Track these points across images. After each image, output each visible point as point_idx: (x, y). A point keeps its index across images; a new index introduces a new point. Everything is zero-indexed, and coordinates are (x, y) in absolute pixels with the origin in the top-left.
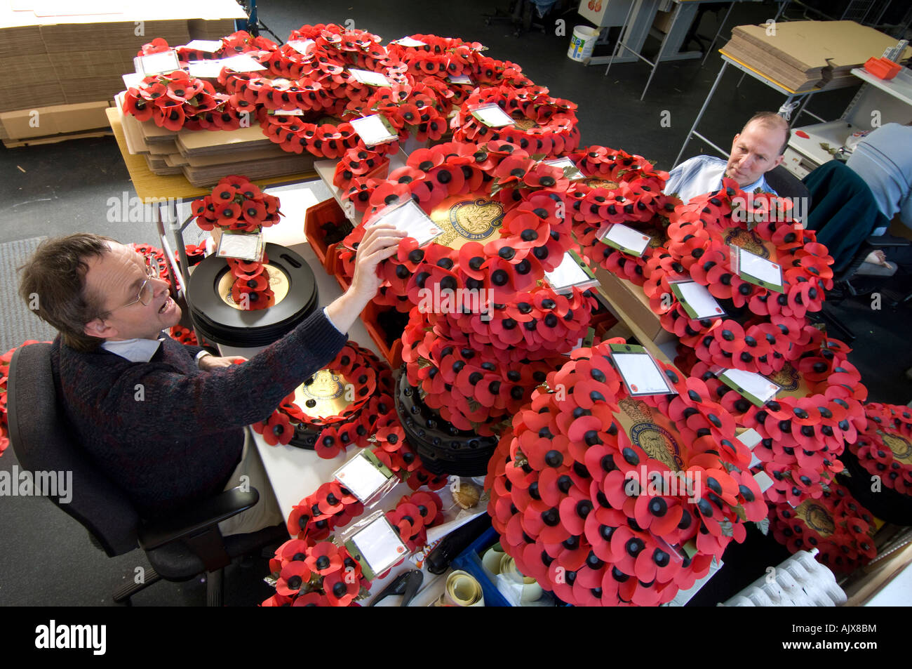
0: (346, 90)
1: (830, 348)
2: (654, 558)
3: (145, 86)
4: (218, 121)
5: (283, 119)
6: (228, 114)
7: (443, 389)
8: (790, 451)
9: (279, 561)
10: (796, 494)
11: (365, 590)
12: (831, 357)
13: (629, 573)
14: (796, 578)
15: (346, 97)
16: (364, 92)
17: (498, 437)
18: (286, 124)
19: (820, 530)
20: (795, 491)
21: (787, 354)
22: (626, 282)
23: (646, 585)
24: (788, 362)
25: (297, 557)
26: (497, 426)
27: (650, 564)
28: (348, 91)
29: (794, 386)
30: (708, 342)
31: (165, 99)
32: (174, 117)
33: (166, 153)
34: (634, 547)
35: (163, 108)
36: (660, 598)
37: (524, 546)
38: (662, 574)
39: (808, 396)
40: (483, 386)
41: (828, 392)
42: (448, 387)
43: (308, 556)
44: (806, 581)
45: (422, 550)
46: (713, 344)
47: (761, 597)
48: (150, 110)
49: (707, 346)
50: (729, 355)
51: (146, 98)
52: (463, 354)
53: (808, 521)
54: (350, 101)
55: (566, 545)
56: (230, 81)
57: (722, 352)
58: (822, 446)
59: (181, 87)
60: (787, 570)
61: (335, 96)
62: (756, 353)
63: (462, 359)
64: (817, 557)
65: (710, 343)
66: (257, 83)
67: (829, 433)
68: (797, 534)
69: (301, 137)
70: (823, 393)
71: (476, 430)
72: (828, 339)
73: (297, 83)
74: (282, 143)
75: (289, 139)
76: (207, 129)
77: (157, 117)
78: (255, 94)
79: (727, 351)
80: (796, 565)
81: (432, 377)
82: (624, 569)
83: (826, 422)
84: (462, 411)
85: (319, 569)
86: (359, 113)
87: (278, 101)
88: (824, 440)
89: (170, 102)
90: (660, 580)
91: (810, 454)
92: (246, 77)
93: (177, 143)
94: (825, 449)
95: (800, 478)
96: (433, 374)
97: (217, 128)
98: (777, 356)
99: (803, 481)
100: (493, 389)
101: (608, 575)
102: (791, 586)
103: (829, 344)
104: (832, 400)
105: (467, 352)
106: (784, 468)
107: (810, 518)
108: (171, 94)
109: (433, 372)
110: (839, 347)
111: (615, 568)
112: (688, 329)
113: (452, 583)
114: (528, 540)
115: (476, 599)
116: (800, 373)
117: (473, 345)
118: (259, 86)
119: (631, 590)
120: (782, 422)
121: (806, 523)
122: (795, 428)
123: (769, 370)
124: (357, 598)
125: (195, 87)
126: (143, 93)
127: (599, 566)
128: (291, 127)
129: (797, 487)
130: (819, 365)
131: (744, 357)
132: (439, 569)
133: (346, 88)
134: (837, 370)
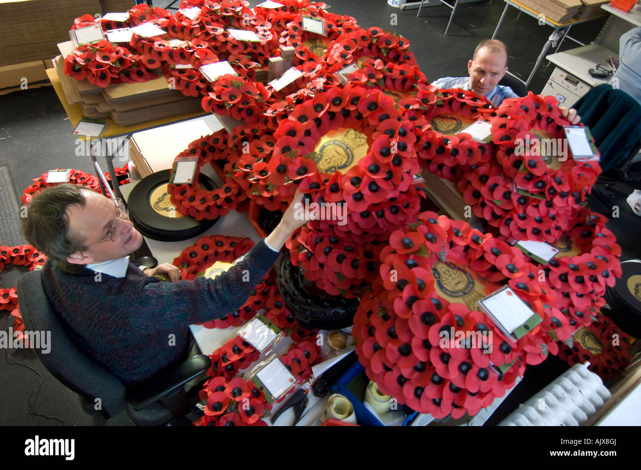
0: (228, 46)
1: (593, 220)
2: (478, 375)
3: (79, 53)
4: (134, 76)
5: (182, 71)
6: (141, 70)
7: (318, 267)
8: (567, 295)
9: (206, 392)
10: (573, 325)
11: (268, 411)
12: (594, 226)
13: (462, 386)
14: (575, 383)
15: (228, 51)
16: (242, 47)
17: (359, 299)
18: (184, 75)
19: (592, 349)
20: (572, 322)
21: (564, 226)
22: (445, 181)
23: (473, 395)
24: (564, 232)
25: (219, 389)
26: (358, 291)
27: (475, 379)
28: (229, 47)
29: (569, 248)
30: (508, 222)
31: (95, 63)
32: (103, 77)
33: (96, 102)
34: (464, 368)
35: (94, 70)
36: (483, 403)
37: (385, 373)
38: (484, 386)
39: (579, 255)
40: (346, 263)
41: (593, 251)
42: (322, 266)
43: (226, 387)
44: (581, 385)
45: (309, 381)
46: (512, 224)
47: (551, 398)
48: (84, 72)
49: (508, 225)
50: (524, 231)
51: (81, 63)
52: (331, 242)
53: (583, 343)
54: (231, 54)
55: (416, 369)
56: (140, 45)
57: (519, 228)
58: (591, 289)
59: (107, 54)
60: (568, 378)
61: (219, 51)
62: (543, 228)
63: (330, 245)
64: (589, 368)
65: (510, 223)
66: (160, 45)
67: (596, 280)
68: (575, 353)
69: (196, 84)
70: (589, 252)
71: (342, 295)
72: (591, 213)
73: (190, 43)
74: (183, 90)
75: (187, 86)
76: (127, 82)
77: (89, 77)
78: (160, 53)
79: (523, 227)
80: (574, 374)
81: (309, 259)
82: (458, 384)
83: (592, 272)
84: (333, 282)
85: (234, 397)
86: (237, 63)
87: (178, 58)
88: (592, 286)
89: (100, 65)
90: (483, 391)
91: (581, 296)
92: (151, 41)
93: (104, 95)
94: (592, 292)
95: (575, 313)
96: (309, 257)
97: (134, 81)
98: (557, 228)
99: (578, 315)
100: (354, 265)
101: (446, 389)
102: (571, 389)
103: (593, 217)
104: (596, 257)
105: (333, 240)
106: (563, 307)
107: (584, 341)
108: (99, 59)
109: (309, 255)
110: (599, 218)
111: (451, 383)
112: (493, 214)
113: (331, 403)
114: (387, 369)
115: (350, 414)
116: (573, 239)
117: (337, 234)
118: (162, 47)
119: (463, 399)
120: (561, 275)
121: (582, 344)
122: (571, 279)
123: (552, 239)
124: (262, 417)
125: (117, 53)
126: (78, 59)
127: (441, 382)
128: (188, 77)
129: (573, 320)
130: (585, 233)
131: (535, 231)
132: (321, 394)
133: (227, 45)
134: (600, 235)
